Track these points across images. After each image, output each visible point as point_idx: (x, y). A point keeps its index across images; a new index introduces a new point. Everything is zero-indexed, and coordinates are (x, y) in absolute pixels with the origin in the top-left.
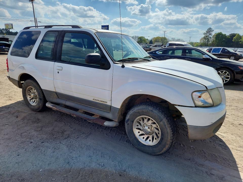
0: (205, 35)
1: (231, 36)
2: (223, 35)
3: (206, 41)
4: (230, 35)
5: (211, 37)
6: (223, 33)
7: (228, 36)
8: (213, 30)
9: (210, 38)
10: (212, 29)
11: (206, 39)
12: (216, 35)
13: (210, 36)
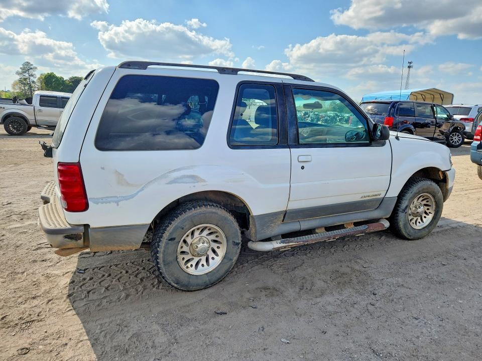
0: (21, 76)
1: (72, 82)
2: (56, 78)
3: (26, 88)
4: (71, 79)
5: (35, 80)
6: (58, 75)
7: (68, 81)
8: (36, 68)
9: (33, 82)
10: (32, 65)
11: (24, 84)
12: (43, 77)
13: (32, 78)
